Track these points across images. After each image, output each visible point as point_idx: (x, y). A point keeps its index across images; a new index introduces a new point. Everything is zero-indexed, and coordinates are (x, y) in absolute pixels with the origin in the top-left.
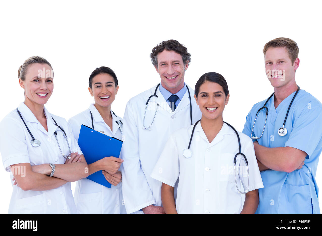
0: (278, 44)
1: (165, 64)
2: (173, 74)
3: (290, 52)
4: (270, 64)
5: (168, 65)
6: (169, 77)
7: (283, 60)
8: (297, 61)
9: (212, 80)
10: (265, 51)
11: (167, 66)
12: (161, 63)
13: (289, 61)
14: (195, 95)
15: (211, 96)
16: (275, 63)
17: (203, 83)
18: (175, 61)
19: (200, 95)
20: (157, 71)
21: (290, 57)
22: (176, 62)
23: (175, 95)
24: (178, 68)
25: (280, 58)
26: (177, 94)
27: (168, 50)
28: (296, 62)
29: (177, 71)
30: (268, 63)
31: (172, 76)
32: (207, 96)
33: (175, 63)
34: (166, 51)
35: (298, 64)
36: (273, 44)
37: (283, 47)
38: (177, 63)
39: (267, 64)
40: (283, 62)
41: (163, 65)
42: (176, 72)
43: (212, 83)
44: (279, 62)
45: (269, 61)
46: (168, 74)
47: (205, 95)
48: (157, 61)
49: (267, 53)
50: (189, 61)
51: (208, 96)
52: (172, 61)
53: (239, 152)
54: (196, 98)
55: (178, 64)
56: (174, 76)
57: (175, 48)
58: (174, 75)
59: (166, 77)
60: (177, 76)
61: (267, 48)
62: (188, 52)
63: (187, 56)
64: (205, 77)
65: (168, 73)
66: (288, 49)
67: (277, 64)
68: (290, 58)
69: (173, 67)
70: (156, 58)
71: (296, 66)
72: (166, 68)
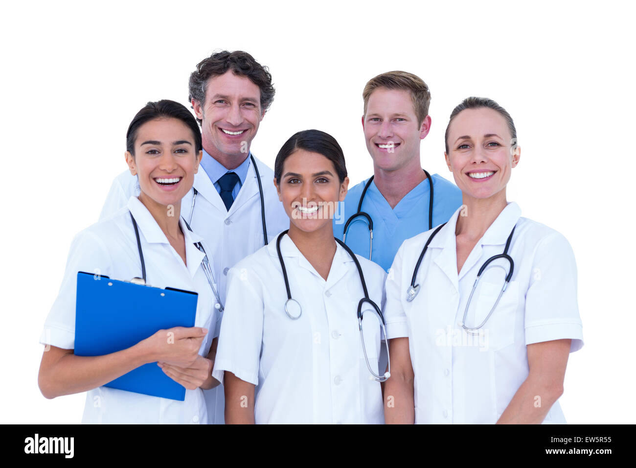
0: (397, 82)
1: (223, 101)
2: (240, 125)
3: (416, 101)
4: (376, 122)
5: (230, 104)
7: (403, 115)
8: (426, 121)
9: (309, 148)
10: (367, 95)
11: (229, 107)
12: (217, 96)
13: (414, 119)
14: (276, 180)
15: (308, 180)
16: (386, 119)
17: (293, 153)
18: (247, 99)
19: (284, 180)
21: (416, 110)
22: (250, 102)
23: (234, 173)
24: (251, 115)
25: (397, 112)
27: (237, 73)
28: (424, 124)
29: (248, 121)
30: (371, 119)
31: (237, 129)
32: (299, 182)
33: (245, 103)
34: (233, 73)
35: (427, 128)
36: (386, 81)
37: (405, 89)
38: (249, 104)
39: (371, 122)
40: (402, 120)
41: (220, 101)
42: (246, 122)
43: (310, 152)
44: (395, 120)
45: (375, 115)
46: (229, 123)
47: (296, 179)
48: (205, 91)
49: (371, 98)
51: (301, 182)
52: (241, 97)
53: (363, 296)
54: (278, 186)
55: (252, 107)
56: (239, 131)
57: (253, 71)
58: (240, 129)
59: (221, 130)
60: (246, 130)
61: (373, 88)
64: (297, 140)
66: (413, 95)
67: (392, 122)
68: (416, 114)
69: (242, 110)
70: (203, 86)
71: (425, 132)
72: (225, 110)
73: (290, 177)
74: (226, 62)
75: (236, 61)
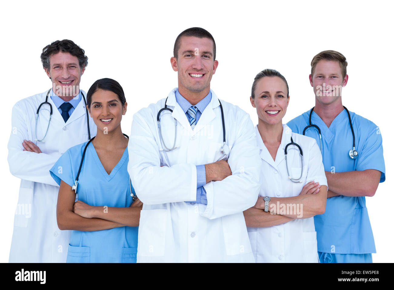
0: (333, 57)
1: (59, 66)
2: (69, 78)
4: (321, 78)
5: (62, 68)
6: (63, 82)
8: (346, 78)
10: (315, 64)
12: (55, 65)
13: (341, 77)
16: (327, 77)
17: (96, 91)
18: (71, 64)
20: (48, 75)
23: (69, 103)
24: (74, 72)
26: (71, 102)
27: (63, 51)
31: (68, 80)
33: (70, 66)
36: (327, 56)
37: (337, 60)
38: (73, 67)
39: (318, 78)
40: (335, 77)
41: (57, 67)
42: (72, 76)
45: (321, 74)
46: (63, 78)
48: (49, 62)
49: (318, 65)
50: (86, 65)
52: (67, 64)
55: (74, 68)
56: (69, 81)
57: (72, 49)
58: (69, 80)
59: (60, 82)
60: (73, 81)
61: (319, 60)
62: (86, 54)
63: (85, 59)
65: (62, 76)
66: (341, 63)
67: (330, 78)
68: (342, 73)
69: (69, 70)
70: (47, 59)
72: (61, 71)
73: (95, 104)
74: (57, 46)
75: (62, 45)
